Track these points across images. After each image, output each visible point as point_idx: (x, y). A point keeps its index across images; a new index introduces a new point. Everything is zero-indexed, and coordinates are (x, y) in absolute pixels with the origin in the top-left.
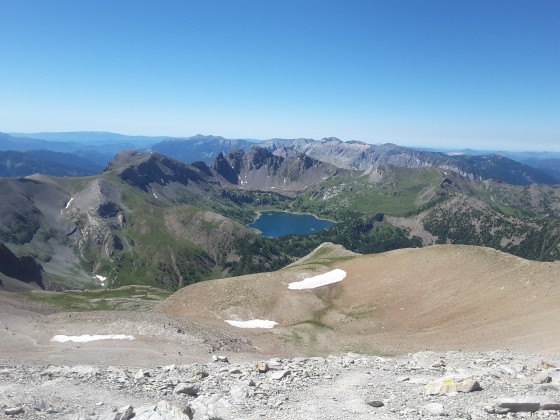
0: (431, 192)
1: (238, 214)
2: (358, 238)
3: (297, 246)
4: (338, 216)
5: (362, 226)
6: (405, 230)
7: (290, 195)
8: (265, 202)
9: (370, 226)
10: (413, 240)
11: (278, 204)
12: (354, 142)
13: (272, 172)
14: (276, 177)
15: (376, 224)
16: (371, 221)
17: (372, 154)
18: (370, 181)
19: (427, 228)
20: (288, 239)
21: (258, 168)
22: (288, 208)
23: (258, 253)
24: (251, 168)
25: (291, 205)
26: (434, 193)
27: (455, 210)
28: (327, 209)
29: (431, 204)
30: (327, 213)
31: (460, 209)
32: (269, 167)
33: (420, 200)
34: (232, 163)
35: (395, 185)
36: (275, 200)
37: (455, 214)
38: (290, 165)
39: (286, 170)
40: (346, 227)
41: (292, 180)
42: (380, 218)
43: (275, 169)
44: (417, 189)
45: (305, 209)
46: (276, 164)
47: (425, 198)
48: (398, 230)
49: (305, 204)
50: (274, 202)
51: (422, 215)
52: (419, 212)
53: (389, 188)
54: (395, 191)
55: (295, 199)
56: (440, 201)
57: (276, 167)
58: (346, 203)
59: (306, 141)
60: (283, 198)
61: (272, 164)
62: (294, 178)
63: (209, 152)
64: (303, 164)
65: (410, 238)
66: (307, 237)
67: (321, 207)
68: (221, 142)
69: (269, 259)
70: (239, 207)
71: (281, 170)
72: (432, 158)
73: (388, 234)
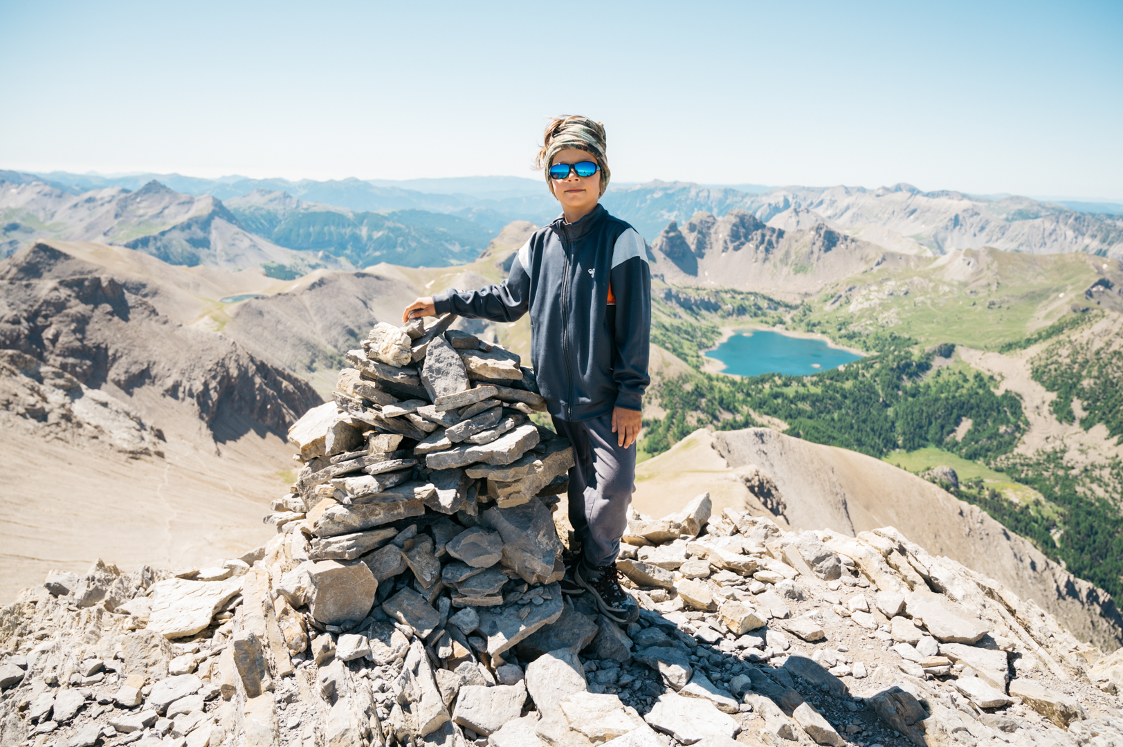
0: (1062, 305)
1: (687, 332)
2: (898, 387)
3: (776, 396)
4: (870, 342)
5: (908, 365)
6: (991, 378)
7: (789, 300)
8: (741, 311)
9: (924, 367)
10: (1004, 397)
11: (764, 315)
12: (945, 193)
13: (761, 255)
14: (768, 264)
15: (938, 362)
16: (929, 356)
17: (976, 219)
18: (947, 278)
19: (1037, 375)
20: (763, 381)
21: (736, 249)
22: (782, 322)
23: (697, 408)
24: (725, 249)
25: (787, 318)
26: (1067, 308)
27: (1098, 344)
28: (853, 328)
29: (1056, 330)
30: (851, 337)
31: (1109, 344)
32: (757, 247)
33: (1040, 320)
34: (691, 239)
35: (994, 287)
36: (759, 308)
37: (1098, 353)
38: (795, 245)
39: (787, 254)
40: (877, 366)
41: (797, 272)
42: (948, 351)
43: (767, 250)
44: (1036, 297)
45: (811, 326)
46: (770, 243)
47: (1047, 316)
48: (978, 376)
49: (814, 317)
50: (757, 312)
51: (1034, 350)
52: (1029, 342)
53: (983, 293)
54: (992, 299)
55: (796, 307)
56: (1074, 324)
57: (770, 247)
58: (891, 319)
59: (848, 191)
60: (775, 304)
61: (762, 242)
62: (800, 269)
63: (670, 210)
64: (819, 244)
65: (999, 393)
66: (800, 381)
67: (843, 325)
68: (693, 193)
69: (715, 418)
70: (691, 320)
71: (778, 253)
72: (1100, 229)
73: (956, 383)
